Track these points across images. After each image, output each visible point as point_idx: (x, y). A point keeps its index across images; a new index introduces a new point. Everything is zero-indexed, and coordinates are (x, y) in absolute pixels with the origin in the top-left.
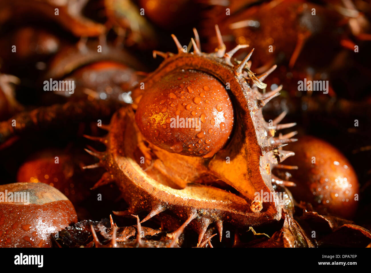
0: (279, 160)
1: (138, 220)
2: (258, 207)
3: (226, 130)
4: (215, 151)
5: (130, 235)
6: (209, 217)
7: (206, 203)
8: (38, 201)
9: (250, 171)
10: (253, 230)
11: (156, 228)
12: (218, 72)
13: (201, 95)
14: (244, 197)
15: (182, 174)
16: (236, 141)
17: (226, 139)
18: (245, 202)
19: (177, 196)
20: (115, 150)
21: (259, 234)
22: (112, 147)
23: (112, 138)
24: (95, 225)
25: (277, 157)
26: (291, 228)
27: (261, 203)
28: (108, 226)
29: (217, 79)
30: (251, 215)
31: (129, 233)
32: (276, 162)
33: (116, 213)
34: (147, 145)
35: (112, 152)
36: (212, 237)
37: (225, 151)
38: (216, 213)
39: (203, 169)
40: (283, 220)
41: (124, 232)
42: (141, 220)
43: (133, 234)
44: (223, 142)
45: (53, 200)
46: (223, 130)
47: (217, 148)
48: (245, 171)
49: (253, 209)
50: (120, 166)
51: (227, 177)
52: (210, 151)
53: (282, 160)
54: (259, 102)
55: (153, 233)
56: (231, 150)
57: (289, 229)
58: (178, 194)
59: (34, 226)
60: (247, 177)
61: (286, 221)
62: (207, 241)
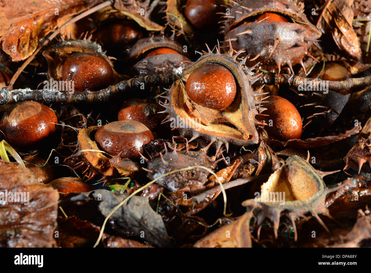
0: (259, 112)
1: (187, 141)
2: (247, 137)
3: (232, 97)
4: (226, 107)
5: (182, 148)
6: (222, 141)
7: (220, 133)
8: (136, 131)
9: (244, 118)
10: (244, 148)
11: (195, 145)
12: (229, 66)
13: (220, 78)
14: (240, 131)
15: (208, 118)
16: (237, 102)
17: (232, 101)
18: (240, 134)
19: (206, 129)
20: (174, 104)
21: (247, 150)
22: (172, 102)
23: (172, 97)
24: (165, 142)
25: (258, 111)
26: (263, 148)
27: (248, 135)
28: (171, 142)
29: (229, 69)
30: (243, 140)
31: (182, 147)
32: (257, 113)
33: (175, 137)
34: (190, 101)
35: (172, 105)
36: (223, 151)
37: (231, 107)
38: (226, 139)
39: (219, 116)
40: (259, 144)
41: (180, 146)
42: (188, 141)
43: (184, 147)
44: (230, 103)
45: (143, 131)
46: (231, 97)
47: (227, 105)
48: (241, 118)
49: (244, 138)
50: (176, 112)
51: (231, 120)
52: (224, 107)
53: (260, 112)
54: (250, 82)
55: (193, 147)
56: (234, 107)
57: (262, 148)
58: (206, 128)
59: (135, 144)
60: (242, 121)
61: (261, 144)
62: (221, 153)
